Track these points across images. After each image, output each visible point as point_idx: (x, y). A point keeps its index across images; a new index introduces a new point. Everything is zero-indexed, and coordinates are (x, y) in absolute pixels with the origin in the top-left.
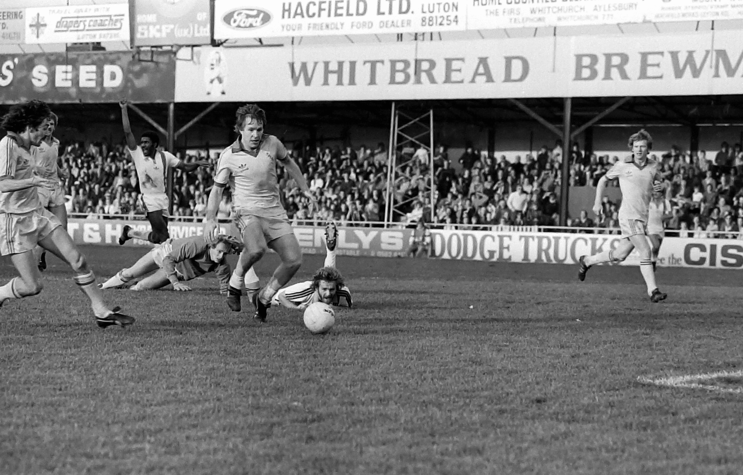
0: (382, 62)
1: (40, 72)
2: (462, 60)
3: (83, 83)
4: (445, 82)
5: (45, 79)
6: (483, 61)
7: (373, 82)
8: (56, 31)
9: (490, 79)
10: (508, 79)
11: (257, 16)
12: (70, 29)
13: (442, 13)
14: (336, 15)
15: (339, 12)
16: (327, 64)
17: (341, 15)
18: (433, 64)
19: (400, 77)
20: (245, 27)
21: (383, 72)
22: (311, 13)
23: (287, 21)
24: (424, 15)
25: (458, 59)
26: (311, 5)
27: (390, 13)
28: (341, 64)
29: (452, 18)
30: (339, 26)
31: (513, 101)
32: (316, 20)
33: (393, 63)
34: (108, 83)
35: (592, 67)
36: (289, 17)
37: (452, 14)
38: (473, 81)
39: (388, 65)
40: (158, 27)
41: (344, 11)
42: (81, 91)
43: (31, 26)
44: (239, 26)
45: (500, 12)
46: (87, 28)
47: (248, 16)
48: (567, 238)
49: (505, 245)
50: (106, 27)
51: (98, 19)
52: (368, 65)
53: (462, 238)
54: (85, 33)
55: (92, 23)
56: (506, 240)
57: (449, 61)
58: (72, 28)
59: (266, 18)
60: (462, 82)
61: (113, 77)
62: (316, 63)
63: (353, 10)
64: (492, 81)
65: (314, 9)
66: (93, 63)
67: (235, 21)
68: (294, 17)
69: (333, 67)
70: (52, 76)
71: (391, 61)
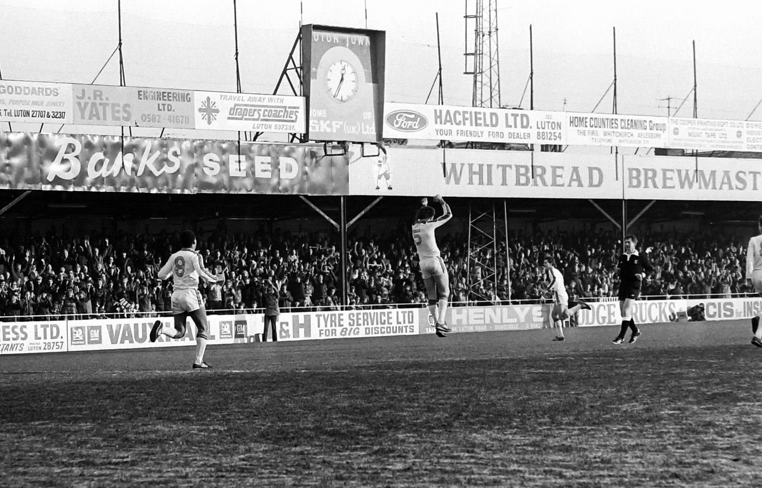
0: (510, 166)
1: (210, 160)
2: (562, 168)
3: (259, 174)
4: (552, 185)
5: (217, 168)
6: (575, 169)
7: (504, 183)
8: (229, 118)
9: (580, 185)
10: (591, 185)
11: (414, 120)
12: (245, 117)
13: (550, 130)
14: (477, 125)
15: (479, 122)
16: (471, 165)
17: (480, 125)
18: (544, 170)
19: (523, 180)
20: (406, 129)
21: (511, 174)
22: (458, 121)
23: (439, 126)
24: (539, 130)
25: (559, 167)
26: (457, 114)
27: (516, 127)
28: (481, 166)
29: (557, 134)
30: (480, 135)
31: (591, 201)
32: (461, 127)
33: (518, 167)
34: (284, 175)
35: (637, 178)
36: (441, 123)
37: (558, 131)
38: (570, 185)
39: (514, 168)
40: (328, 122)
41: (482, 122)
42: (257, 182)
43: (200, 110)
44: (400, 128)
45: (587, 132)
46: (262, 117)
47: (408, 119)
48: (646, 304)
49: (612, 312)
50: (282, 118)
51: (273, 109)
52: (500, 168)
54: (259, 122)
55: (266, 113)
56: (612, 307)
57: (554, 168)
58: (247, 117)
59: (423, 122)
60: (563, 185)
61: (289, 169)
62: (462, 165)
63: (488, 122)
64: (582, 186)
65: (459, 118)
66: (269, 155)
67: (397, 123)
68: (445, 124)
69: (476, 168)
70: (224, 164)
71: (516, 166)
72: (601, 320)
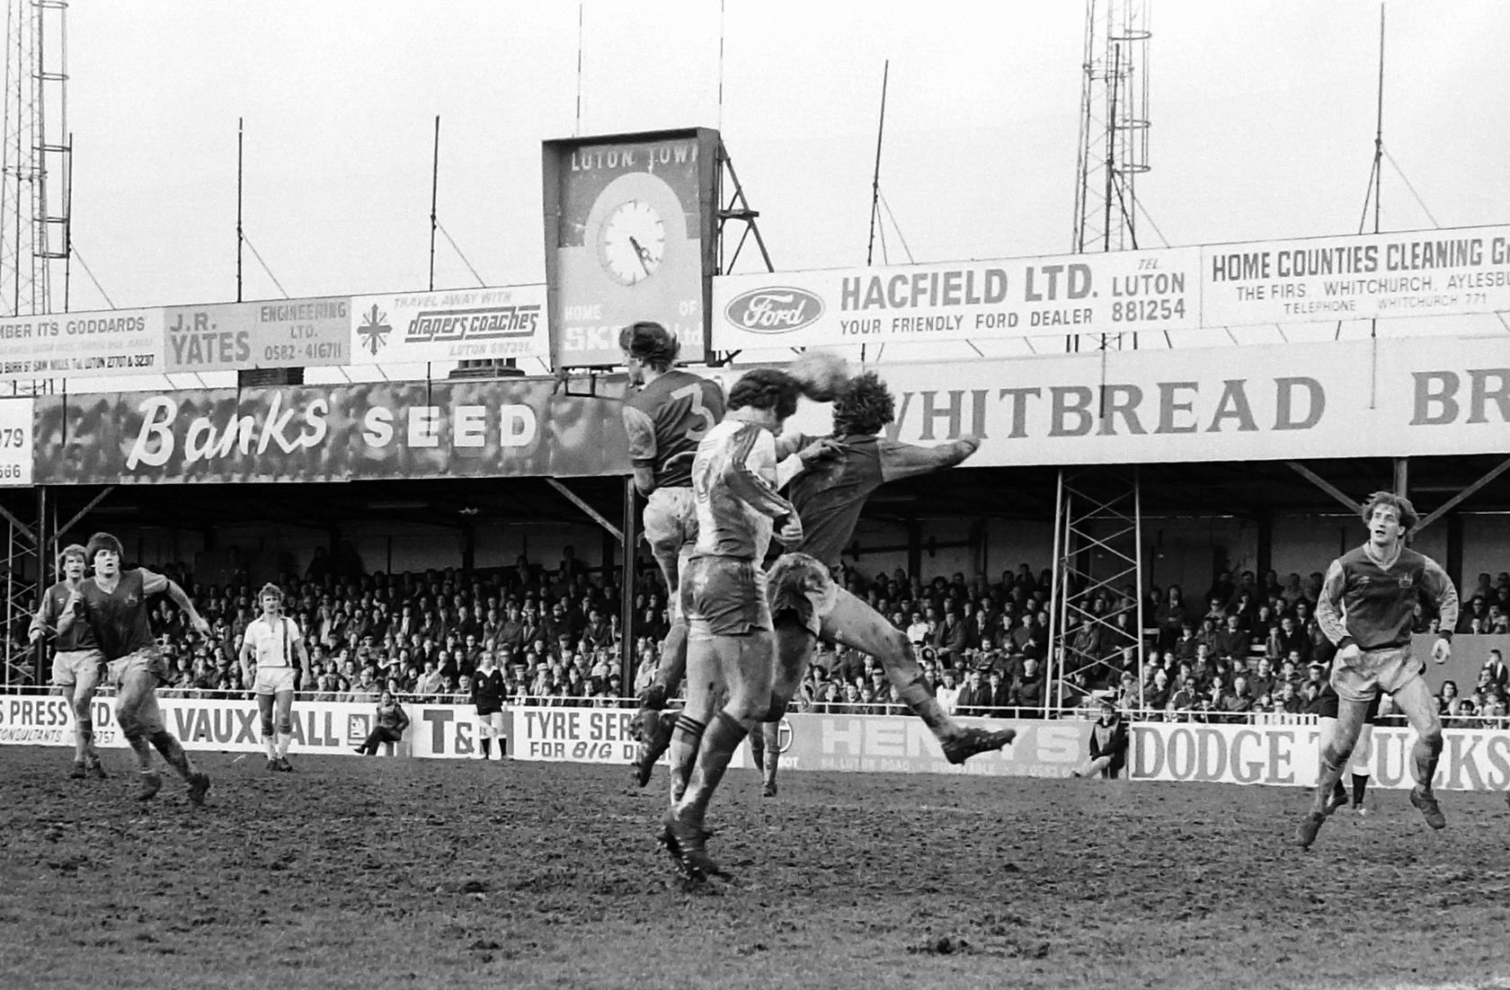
0: (1037, 392)
1: (378, 419)
2: (1194, 386)
3: (461, 440)
4: (1159, 431)
5: (388, 433)
6: (1234, 388)
7: (1018, 431)
8: (408, 340)
9: (1248, 424)
10: (1283, 422)
11: (794, 305)
12: (435, 335)
13: (1153, 295)
14: (948, 301)
15: (953, 294)
16: (929, 396)
17: (957, 301)
18: (1135, 394)
19: (1071, 421)
20: (772, 327)
21: (1039, 411)
22: (897, 299)
23: (851, 315)
24: (1117, 299)
25: (1185, 385)
26: (899, 283)
27: (1052, 297)
28: (956, 396)
29: (1172, 305)
30: (953, 323)
31: (1294, 467)
32: (907, 311)
33: (1058, 393)
34: (509, 440)
35: (1446, 397)
36: (856, 307)
37: (1173, 297)
38: (1215, 428)
39: (1048, 396)
40: (603, 329)
41: (962, 294)
42: (457, 456)
43: (361, 330)
44: (758, 326)
45: (1267, 291)
46: (468, 332)
47: (777, 306)
48: (1402, 737)
49: (1282, 752)
50: (506, 331)
51: (489, 315)
52: (1010, 398)
53: (1196, 737)
54: (463, 342)
55: (477, 324)
56: (1283, 741)
57: (1167, 389)
58: (440, 334)
59: (812, 308)
60: (1193, 429)
61: (519, 428)
62: (908, 396)
63: (979, 291)
64: (1254, 428)
65: (903, 291)
66: (481, 402)
67: (751, 316)
68: (866, 307)
69: (942, 402)
70: (401, 425)
71: (1054, 389)
72: (1246, 772)
